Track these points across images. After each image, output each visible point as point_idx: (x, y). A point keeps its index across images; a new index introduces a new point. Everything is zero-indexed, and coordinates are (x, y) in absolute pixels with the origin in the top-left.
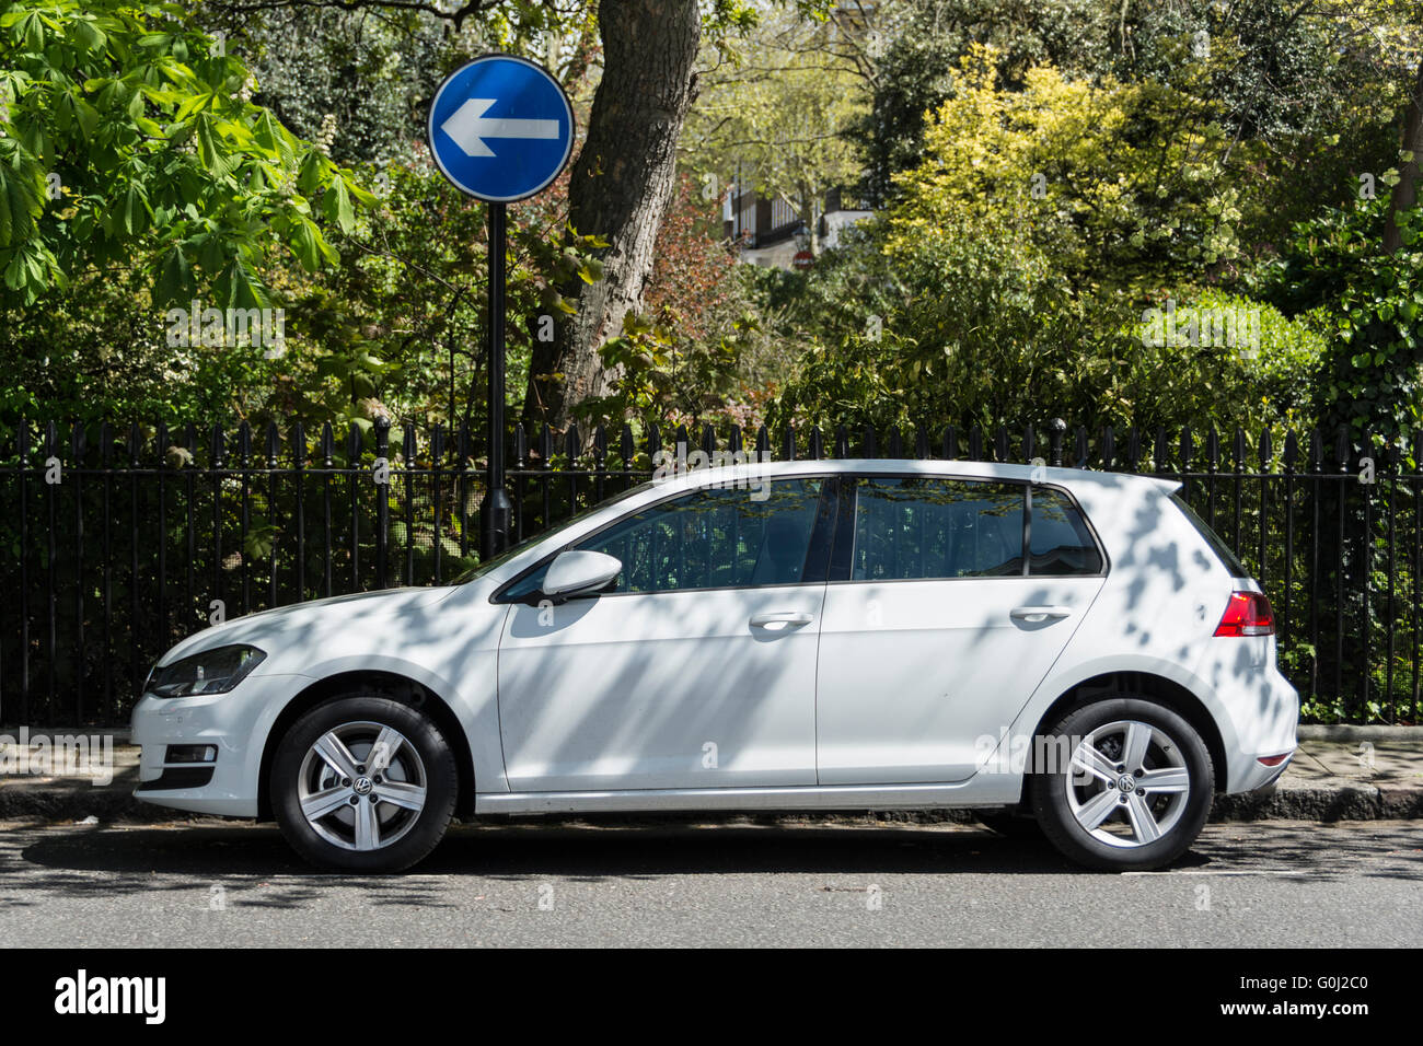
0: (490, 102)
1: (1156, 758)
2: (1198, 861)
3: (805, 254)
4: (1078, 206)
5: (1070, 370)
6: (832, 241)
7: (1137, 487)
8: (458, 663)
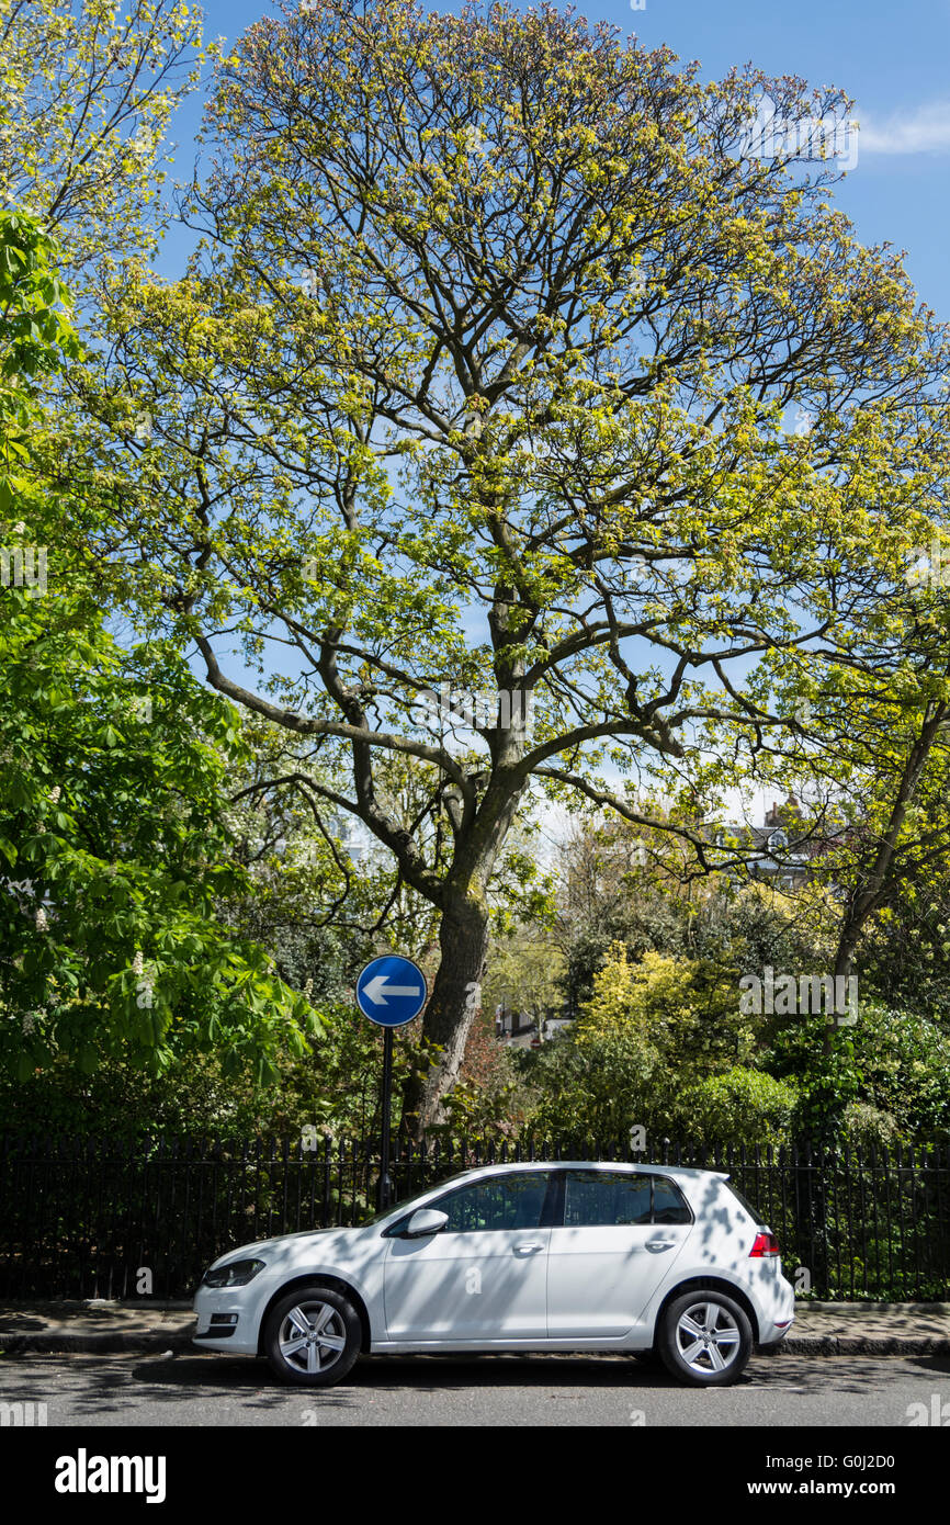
0: (386, 978)
1: (722, 1323)
2: (746, 1381)
3: (537, 1040)
4: (670, 1019)
5: (671, 1112)
6: (549, 1036)
7: (707, 1176)
8: (364, 1270)
